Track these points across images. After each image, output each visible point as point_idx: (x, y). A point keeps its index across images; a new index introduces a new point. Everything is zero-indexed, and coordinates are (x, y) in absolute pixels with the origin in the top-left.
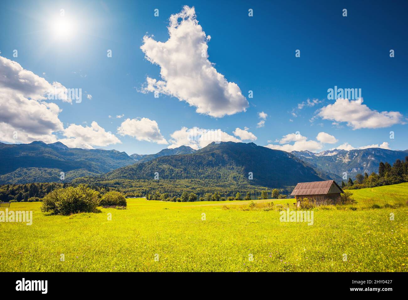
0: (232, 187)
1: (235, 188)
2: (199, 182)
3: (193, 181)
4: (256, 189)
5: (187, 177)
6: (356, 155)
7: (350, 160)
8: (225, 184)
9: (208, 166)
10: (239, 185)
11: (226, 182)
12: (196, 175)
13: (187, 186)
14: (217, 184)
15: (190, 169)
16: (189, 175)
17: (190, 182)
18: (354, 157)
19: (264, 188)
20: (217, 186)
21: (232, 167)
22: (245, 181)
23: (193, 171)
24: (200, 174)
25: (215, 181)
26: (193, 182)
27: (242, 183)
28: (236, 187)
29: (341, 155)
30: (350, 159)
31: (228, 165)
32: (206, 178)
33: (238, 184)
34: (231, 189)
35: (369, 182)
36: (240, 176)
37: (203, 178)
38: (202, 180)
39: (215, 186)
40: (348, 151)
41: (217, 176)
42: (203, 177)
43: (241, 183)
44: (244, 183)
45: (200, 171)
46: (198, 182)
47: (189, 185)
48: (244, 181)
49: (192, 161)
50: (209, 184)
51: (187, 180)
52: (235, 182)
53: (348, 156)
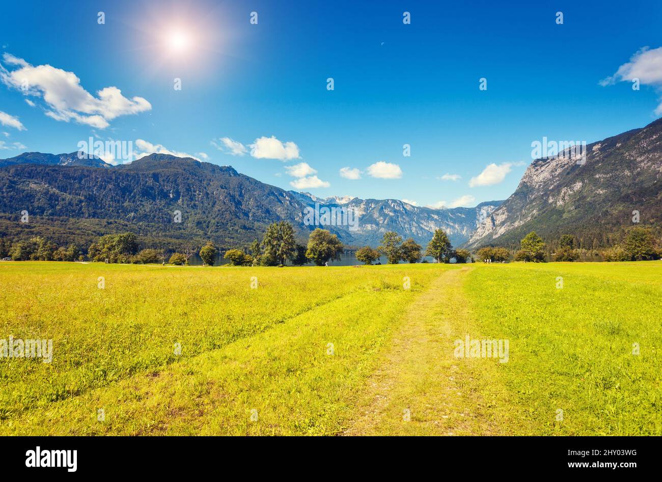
0: (197, 239)
2: (127, 226)
3: (111, 223)
5: (94, 215)
6: (373, 206)
7: (364, 213)
8: (182, 234)
9: (143, 196)
11: (183, 230)
12: (118, 213)
13: (98, 234)
14: (167, 233)
15: (102, 200)
16: (99, 211)
17: (105, 226)
18: (370, 209)
20: (167, 236)
22: (221, 230)
23: (109, 204)
24: (126, 211)
25: (161, 227)
26: (112, 226)
29: (353, 204)
30: (365, 211)
32: (140, 219)
33: (206, 234)
36: (209, 222)
37: (133, 220)
38: (132, 224)
39: (163, 236)
40: (362, 201)
41: (163, 218)
42: (134, 218)
45: (126, 204)
46: (125, 227)
47: (103, 230)
49: (108, 182)
50: (149, 231)
51: (96, 220)
52: (201, 232)
53: (362, 206)
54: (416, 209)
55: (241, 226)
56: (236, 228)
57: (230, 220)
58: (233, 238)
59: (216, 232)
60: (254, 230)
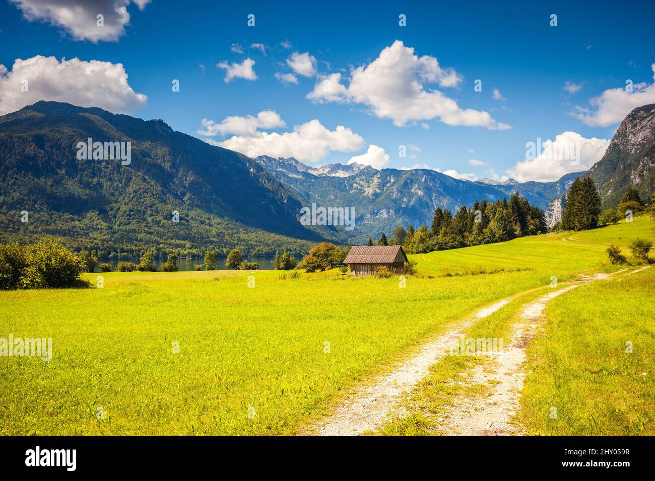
0: (95, 236)
1: (105, 240)
4: (161, 246)
6: (392, 181)
7: (378, 191)
9: (19, 171)
10: (114, 233)
11: (77, 223)
14: (50, 227)
18: (388, 185)
19: (183, 242)
21: (98, 181)
22: (134, 221)
25: (43, 218)
27: (123, 228)
28: (107, 237)
29: (363, 177)
30: (379, 188)
31: (87, 175)
33: (111, 228)
34: (92, 242)
35: (414, 243)
36: (118, 209)
39: (42, 231)
43: (119, 226)
44: (128, 227)
48: (129, 223)
52: (104, 225)
53: (376, 180)
54: (461, 184)
55: (167, 215)
56: (159, 218)
57: (151, 207)
58: (151, 233)
59: (125, 224)
60: (188, 221)
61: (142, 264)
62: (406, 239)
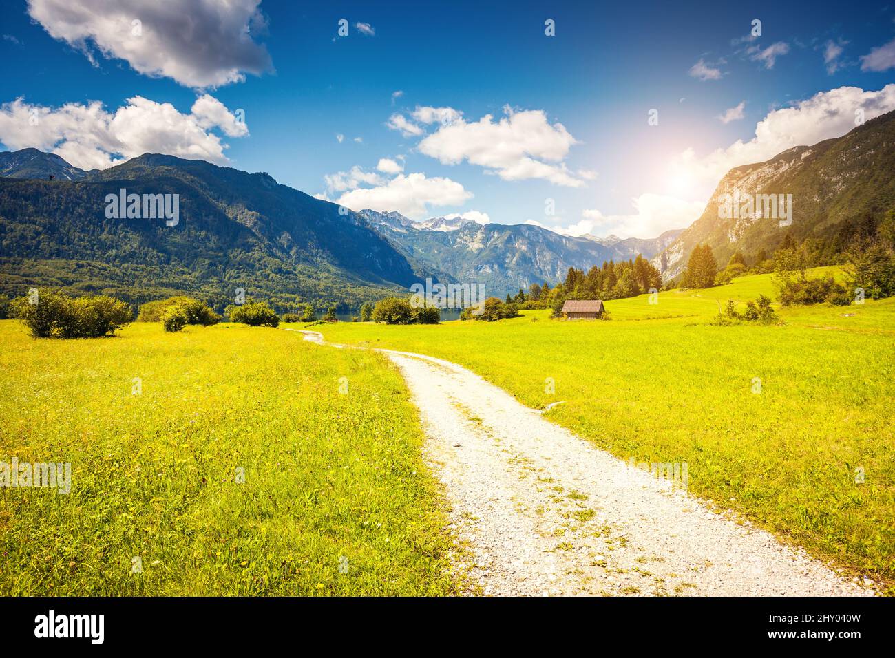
0: (207, 289)
1: (218, 294)
2: (105, 270)
3: (82, 266)
4: (273, 299)
5: (59, 254)
6: (496, 236)
7: (482, 246)
8: (185, 280)
10: (225, 286)
11: (188, 276)
12: (92, 250)
13: (65, 282)
14: (163, 281)
15: (69, 229)
16: (65, 247)
17: (75, 270)
18: (492, 240)
19: (293, 296)
20: (162, 285)
21: (206, 235)
22: (243, 275)
23: (79, 237)
24: (104, 246)
25: (155, 271)
26: (85, 270)
27: (233, 281)
28: (218, 290)
29: (467, 232)
30: (484, 243)
31: (195, 228)
32: (124, 259)
33: (221, 281)
34: (207, 296)
37: (114, 260)
38: (114, 266)
39: (156, 284)
40: (481, 226)
41: (158, 257)
42: (116, 256)
43: (229, 279)
44: (238, 281)
45: (103, 237)
46: (102, 272)
47: (71, 276)
48: (238, 277)
49: (79, 204)
50: (137, 277)
51: (62, 262)
52: (214, 279)
53: (480, 235)
54: (564, 240)
55: (275, 269)
56: (268, 271)
57: (259, 260)
58: (261, 287)
59: (235, 278)
60: (295, 275)
61: (306, 316)
62: (543, 295)
